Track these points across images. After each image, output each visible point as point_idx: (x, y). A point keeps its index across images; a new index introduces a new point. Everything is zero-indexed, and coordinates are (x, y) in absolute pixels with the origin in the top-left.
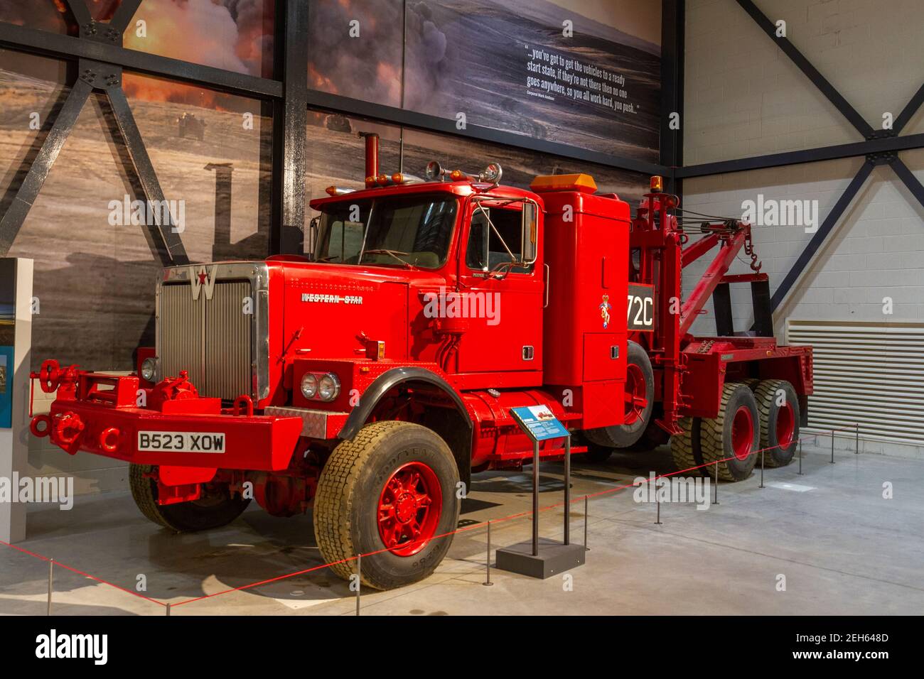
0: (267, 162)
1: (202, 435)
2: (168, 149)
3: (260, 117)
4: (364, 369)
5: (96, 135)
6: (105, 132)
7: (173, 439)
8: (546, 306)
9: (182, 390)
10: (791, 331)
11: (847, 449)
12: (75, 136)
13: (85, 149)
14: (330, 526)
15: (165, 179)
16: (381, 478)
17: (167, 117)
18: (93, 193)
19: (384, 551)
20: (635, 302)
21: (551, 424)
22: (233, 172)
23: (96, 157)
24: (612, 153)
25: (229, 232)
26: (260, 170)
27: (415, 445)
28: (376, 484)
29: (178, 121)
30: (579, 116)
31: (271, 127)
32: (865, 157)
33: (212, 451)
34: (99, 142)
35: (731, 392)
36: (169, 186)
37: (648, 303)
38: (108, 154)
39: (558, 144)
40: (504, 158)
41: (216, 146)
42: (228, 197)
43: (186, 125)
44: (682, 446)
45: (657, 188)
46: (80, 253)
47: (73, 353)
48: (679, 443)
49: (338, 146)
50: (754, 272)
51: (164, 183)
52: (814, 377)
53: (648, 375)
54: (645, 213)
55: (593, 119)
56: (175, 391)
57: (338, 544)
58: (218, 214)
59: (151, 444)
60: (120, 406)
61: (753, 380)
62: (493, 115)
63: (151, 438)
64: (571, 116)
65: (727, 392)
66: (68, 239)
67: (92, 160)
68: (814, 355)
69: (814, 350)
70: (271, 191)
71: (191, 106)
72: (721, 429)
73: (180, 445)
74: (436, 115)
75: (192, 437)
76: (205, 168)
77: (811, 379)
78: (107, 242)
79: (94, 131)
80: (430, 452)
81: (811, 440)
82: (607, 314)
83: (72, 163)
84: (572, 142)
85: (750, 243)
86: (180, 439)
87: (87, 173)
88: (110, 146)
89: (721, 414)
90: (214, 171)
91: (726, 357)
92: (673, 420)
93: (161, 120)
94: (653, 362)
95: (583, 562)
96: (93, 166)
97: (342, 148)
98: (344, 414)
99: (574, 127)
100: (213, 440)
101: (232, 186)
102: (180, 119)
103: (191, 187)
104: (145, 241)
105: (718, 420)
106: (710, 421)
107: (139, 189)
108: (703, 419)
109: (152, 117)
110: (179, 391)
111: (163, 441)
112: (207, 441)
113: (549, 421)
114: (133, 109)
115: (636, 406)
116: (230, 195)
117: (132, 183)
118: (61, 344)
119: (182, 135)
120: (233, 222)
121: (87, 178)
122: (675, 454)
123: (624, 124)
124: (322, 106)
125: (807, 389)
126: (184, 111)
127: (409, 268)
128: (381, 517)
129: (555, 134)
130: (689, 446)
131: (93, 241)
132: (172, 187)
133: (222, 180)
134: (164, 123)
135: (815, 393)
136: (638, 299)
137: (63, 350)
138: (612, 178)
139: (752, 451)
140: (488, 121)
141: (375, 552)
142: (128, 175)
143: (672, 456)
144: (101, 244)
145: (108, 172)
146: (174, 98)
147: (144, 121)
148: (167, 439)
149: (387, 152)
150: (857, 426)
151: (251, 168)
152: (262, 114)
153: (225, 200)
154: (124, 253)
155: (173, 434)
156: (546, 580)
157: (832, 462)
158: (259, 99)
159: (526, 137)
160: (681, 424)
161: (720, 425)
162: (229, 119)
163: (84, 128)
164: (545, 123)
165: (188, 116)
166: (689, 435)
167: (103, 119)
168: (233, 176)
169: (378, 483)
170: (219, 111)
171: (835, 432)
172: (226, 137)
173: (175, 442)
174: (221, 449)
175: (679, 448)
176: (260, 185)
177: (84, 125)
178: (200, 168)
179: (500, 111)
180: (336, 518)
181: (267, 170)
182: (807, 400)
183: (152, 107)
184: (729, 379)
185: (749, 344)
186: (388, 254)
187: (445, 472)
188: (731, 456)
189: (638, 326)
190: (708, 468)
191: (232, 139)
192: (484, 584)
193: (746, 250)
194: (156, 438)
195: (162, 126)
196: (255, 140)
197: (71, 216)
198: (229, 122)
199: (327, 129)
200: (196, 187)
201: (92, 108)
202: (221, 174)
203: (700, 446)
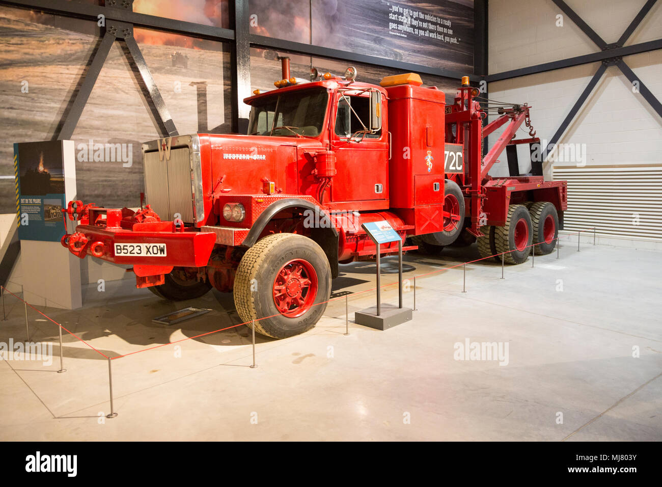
0: (227, 80)
1: (152, 245)
2: (166, 74)
3: (222, 53)
4: (259, 200)
5: (121, 67)
6: (126, 65)
7: (135, 248)
8: (390, 159)
9: (147, 217)
10: (554, 173)
11: (588, 243)
12: (108, 68)
13: (115, 75)
14: (242, 300)
15: (166, 92)
16: (274, 270)
17: (164, 54)
18: (122, 102)
19: (278, 315)
20: (450, 155)
21: (390, 233)
22: (207, 87)
23: (122, 80)
24: (444, 68)
25: (206, 123)
26: (224, 85)
27: (298, 248)
28: (270, 273)
29: (171, 56)
30: (422, 47)
31: (229, 59)
32: (601, 62)
33: (159, 255)
34: (123, 71)
35: (514, 210)
36: (168, 96)
37: (459, 156)
38: (129, 78)
39: (410, 64)
40: (376, 74)
41: (196, 72)
42: (205, 102)
43: (176, 59)
44: (483, 243)
45: (466, 84)
46: (116, 138)
47: (116, 198)
48: (481, 242)
49: (272, 69)
50: (532, 137)
51: (164, 95)
52: (568, 200)
53: (461, 201)
54: (459, 101)
55: (431, 48)
56: (144, 217)
57: (248, 312)
58: (199, 112)
59: (123, 251)
60: (109, 228)
61: (529, 202)
62: (368, 47)
63: (122, 248)
64: (417, 46)
65: (512, 210)
66: (108, 130)
67: (120, 82)
68: (568, 187)
69: (568, 184)
70: (231, 98)
71: (179, 47)
72: (507, 233)
73: (139, 252)
74: (332, 48)
75: (146, 246)
76: (190, 85)
77: (566, 201)
78: (132, 132)
79: (120, 64)
80: (308, 252)
81: (565, 238)
82: (430, 163)
83: (107, 85)
84: (419, 62)
85: (529, 119)
86: (139, 248)
87: (117, 90)
88: (130, 73)
89: (507, 223)
90: (195, 87)
91: (510, 189)
92: (477, 228)
93: (160, 56)
94: (464, 193)
95: (411, 318)
96: (120, 86)
97: (274, 70)
98: (247, 229)
99: (420, 53)
100: (159, 248)
101: (207, 95)
102: (172, 55)
103: (182, 97)
104: (155, 130)
105: (506, 227)
106: (500, 228)
107: (149, 99)
108: (497, 227)
109: (155, 55)
110: (145, 218)
111: (130, 249)
112: (155, 248)
113: (388, 231)
114: (143, 50)
115: (453, 220)
116: (206, 101)
117: (145, 95)
118: (109, 193)
119: (174, 65)
120: (209, 117)
121: (118, 93)
122: (479, 248)
123: (452, 51)
124: (260, 44)
125: (563, 208)
126: (174, 50)
127: (299, 137)
128: (276, 294)
129: (408, 58)
130: (488, 244)
131: (124, 131)
132: (170, 97)
133: (200, 92)
134: (162, 58)
135: (568, 209)
136: (452, 153)
137: (110, 196)
138: (445, 84)
139: (527, 245)
140: (365, 51)
141: (272, 316)
142: (142, 91)
143: (478, 249)
144: (129, 133)
145: (130, 89)
146: (168, 43)
147: (149, 57)
148: (132, 248)
149: (303, 72)
150: (595, 229)
151: (218, 84)
152: (223, 51)
153: (203, 104)
154: (142, 137)
155: (135, 245)
156: (384, 331)
157: (579, 251)
158: (221, 42)
159: (390, 60)
160: (483, 230)
161: (507, 230)
162: (203, 54)
163: (113, 63)
164: (401, 51)
165: (177, 53)
166: (488, 236)
167: (125, 57)
168: (207, 89)
169: (272, 273)
170: (196, 50)
171: (580, 233)
172: (201, 66)
173: (137, 250)
174: (164, 254)
175: (482, 245)
176: (224, 94)
177: (113, 61)
178: (187, 85)
179: (373, 45)
180: (245, 295)
181: (228, 85)
182: (563, 214)
183: (154, 48)
184: (513, 202)
185: (526, 180)
186: (286, 129)
187: (319, 264)
188: (514, 249)
189: (452, 171)
190: (500, 257)
191: (205, 67)
192: (344, 334)
193: (526, 124)
194: (125, 248)
195: (161, 60)
196: (220, 67)
197: (109, 116)
198: (203, 57)
199: (264, 59)
200: (185, 97)
201: (118, 50)
202: (200, 88)
203: (495, 243)
